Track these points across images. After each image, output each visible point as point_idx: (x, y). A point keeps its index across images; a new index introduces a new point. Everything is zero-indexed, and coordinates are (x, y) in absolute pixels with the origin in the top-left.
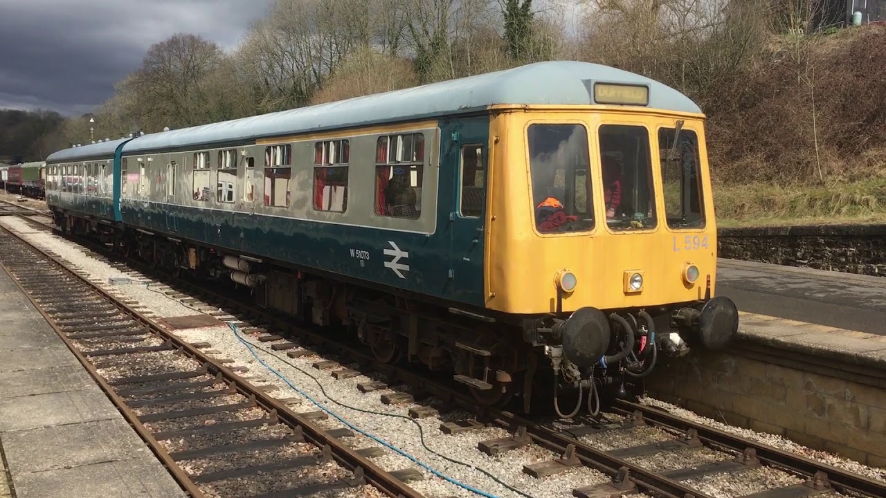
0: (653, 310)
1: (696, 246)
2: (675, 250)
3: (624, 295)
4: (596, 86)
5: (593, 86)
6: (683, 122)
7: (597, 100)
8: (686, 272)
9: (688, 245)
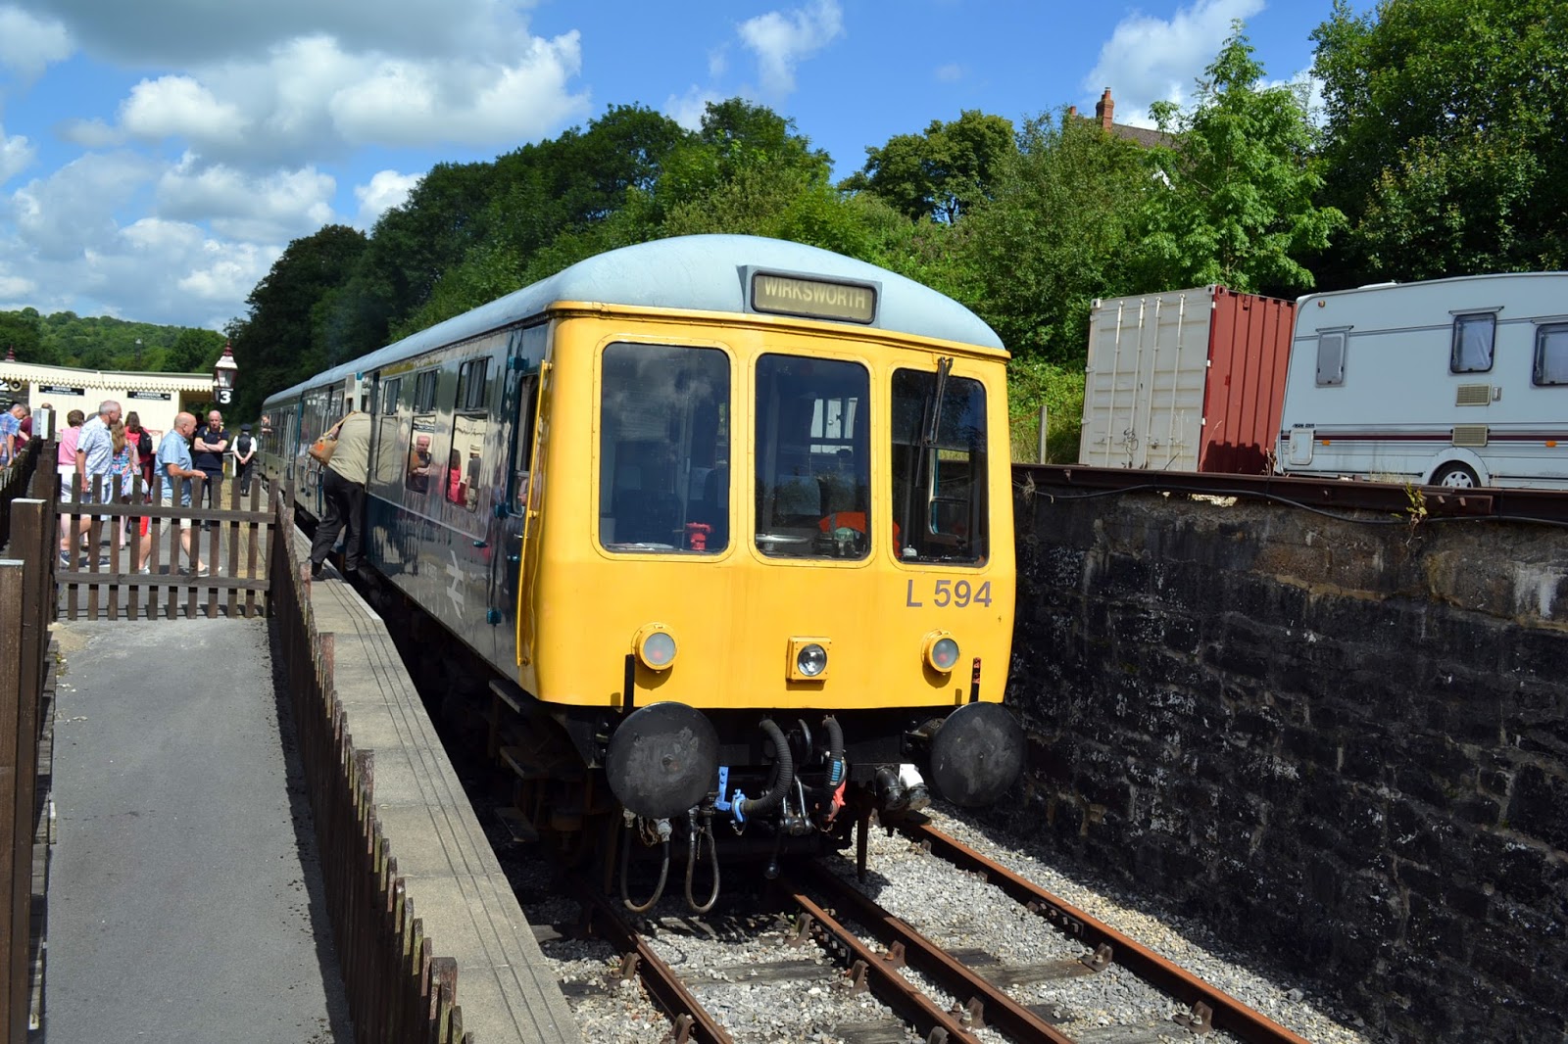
0: (849, 718)
1: (962, 601)
2: (909, 604)
3: (784, 683)
4: (758, 279)
5: (754, 279)
6: (950, 360)
7: (758, 305)
8: (931, 650)
9: (942, 597)
